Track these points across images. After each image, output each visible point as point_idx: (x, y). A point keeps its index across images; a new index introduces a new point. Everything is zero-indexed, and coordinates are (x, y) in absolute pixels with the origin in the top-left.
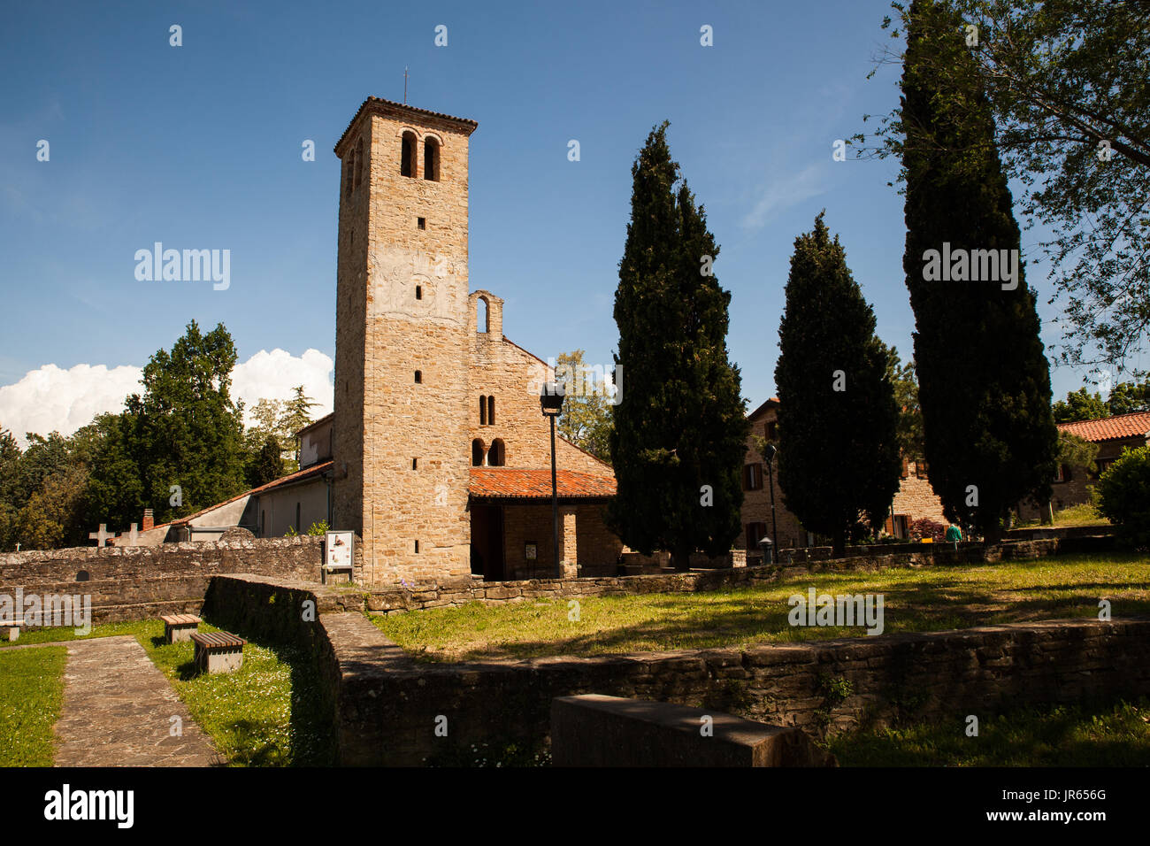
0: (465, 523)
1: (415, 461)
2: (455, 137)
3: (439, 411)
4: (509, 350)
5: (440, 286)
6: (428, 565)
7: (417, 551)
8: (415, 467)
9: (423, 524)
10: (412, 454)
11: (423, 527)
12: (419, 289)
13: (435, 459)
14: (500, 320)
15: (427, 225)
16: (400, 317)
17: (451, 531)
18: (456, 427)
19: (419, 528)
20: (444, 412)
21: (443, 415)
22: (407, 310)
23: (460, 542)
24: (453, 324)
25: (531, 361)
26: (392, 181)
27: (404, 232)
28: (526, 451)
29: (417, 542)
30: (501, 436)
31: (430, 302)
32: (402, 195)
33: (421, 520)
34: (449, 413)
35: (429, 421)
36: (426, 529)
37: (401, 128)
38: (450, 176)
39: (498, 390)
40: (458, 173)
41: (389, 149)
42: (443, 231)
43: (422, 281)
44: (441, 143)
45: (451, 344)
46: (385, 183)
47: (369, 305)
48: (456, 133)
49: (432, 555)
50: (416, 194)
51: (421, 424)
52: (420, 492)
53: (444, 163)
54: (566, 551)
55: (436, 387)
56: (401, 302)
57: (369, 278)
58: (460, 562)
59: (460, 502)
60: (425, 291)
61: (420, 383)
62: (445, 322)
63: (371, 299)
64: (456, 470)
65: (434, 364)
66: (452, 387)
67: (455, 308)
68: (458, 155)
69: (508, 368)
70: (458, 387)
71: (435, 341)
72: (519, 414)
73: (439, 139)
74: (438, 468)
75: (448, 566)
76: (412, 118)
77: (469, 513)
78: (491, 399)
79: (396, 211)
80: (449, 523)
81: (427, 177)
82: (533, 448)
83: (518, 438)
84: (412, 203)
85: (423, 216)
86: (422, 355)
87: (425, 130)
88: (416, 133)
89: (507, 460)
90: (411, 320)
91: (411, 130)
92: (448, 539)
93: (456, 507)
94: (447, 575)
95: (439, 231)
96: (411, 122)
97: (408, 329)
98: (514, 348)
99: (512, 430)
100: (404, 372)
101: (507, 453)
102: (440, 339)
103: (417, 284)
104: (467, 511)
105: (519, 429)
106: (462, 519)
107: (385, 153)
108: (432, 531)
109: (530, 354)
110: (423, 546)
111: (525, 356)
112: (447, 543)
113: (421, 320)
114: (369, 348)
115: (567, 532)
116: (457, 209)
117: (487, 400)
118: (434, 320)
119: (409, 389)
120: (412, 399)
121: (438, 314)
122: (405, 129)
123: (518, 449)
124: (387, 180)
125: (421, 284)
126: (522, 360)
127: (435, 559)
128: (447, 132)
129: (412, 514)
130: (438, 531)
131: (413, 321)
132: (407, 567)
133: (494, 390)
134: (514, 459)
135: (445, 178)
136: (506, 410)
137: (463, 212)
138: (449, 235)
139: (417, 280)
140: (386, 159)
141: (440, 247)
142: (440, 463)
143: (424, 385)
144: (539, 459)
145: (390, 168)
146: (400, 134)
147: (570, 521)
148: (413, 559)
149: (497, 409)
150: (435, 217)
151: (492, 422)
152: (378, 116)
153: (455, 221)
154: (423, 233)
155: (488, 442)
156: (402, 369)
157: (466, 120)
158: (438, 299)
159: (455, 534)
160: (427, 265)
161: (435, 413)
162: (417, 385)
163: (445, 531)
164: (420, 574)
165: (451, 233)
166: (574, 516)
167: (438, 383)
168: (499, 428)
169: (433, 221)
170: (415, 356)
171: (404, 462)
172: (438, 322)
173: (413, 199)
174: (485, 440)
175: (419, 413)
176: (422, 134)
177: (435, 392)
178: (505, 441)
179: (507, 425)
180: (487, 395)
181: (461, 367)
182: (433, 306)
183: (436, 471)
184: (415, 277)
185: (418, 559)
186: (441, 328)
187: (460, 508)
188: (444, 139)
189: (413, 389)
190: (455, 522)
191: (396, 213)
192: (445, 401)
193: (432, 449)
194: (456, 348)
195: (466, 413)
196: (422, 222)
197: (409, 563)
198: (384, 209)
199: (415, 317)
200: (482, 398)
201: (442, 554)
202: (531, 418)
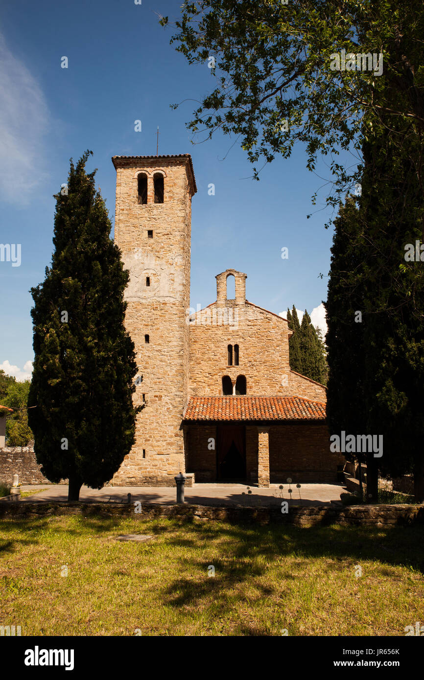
0: (179, 438)
1: (143, 395)
2: (175, 169)
3: (161, 361)
4: (250, 310)
5: (163, 275)
6: (151, 467)
7: (144, 457)
8: (143, 400)
9: (149, 438)
10: (141, 391)
11: (149, 440)
12: (148, 279)
13: (157, 394)
14: (243, 289)
15: (154, 234)
16: (135, 300)
17: (169, 444)
18: (174, 371)
19: (145, 441)
20: (165, 362)
21: (164, 363)
22: (139, 294)
23: (175, 451)
24: (172, 300)
25: (268, 316)
26: (130, 209)
27: (138, 242)
28: (264, 383)
29: (144, 451)
30: (244, 373)
31: (156, 287)
32: (136, 217)
33: (147, 436)
34: (168, 361)
35: (154, 368)
36: (151, 441)
37: (135, 172)
38: (171, 197)
39: (242, 340)
40: (177, 194)
41: (128, 189)
42: (166, 237)
43: (150, 273)
44: (165, 176)
45: (171, 314)
46: (125, 212)
48: (175, 166)
49: (154, 460)
50: (146, 215)
51: (149, 370)
52: (147, 417)
53: (167, 188)
54: (260, 460)
55: (159, 344)
56: (135, 289)
58: (175, 465)
59: (175, 423)
60: (153, 280)
61: (149, 343)
62: (166, 299)
64: (173, 402)
65: (158, 329)
66: (171, 344)
67: (174, 289)
68: (176, 181)
69: (250, 323)
70: (175, 343)
71: (159, 313)
72: (258, 356)
73: (163, 173)
74: (160, 400)
75: (165, 468)
76: (144, 163)
77: (182, 431)
78: (237, 346)
79: (132, 229)
80: (167, 438)
81: (155, 201)
82: (269, 381)
83: (257, 374)
84: (144, 222)
85: (151, 229)
86: (150, 323)
87: (154, 169)
88: (147, 173)
89: (248, 390)
90: (142, 301)
91: (144, 172)
92: (166, 449)
93: (173, 427)
94: (165, 474)
95: (163, 237)
96: (144, 166)
97: (140, 307)
98: (254, 308)
99: (252, 368)
100: (137, 337)
101: (248, 385)
102: (163, 311)
103: (147, 276)
104: (180, 429)
105: (257, 367)
106: (177, 435)
107: (125, 192)
108: (155, 443)
109: (267, 312)
110: (148, 453)
111: (263, 313)
112: (165, 452)
113: (149, 300)
115: (261, 446)
116: (176, 219)
117: (233, 348)
118: (158, 299)
119: (140, 348)
120: (142, 354)
121: (161, 295)
122: (139, 172)
123: (257, 382)
124: (127, 210)
125: (150, 275)
126: (260, 316)
127: (156, 463)
128: (169, 167)
129: (141, 432)
130: (159, 444)
131: (144, 301)
132: (137, 467)
133: (238, 340)
134: (254, 389)
135: (168, 199)
136: (248, 354)
137: (181, 220)
138: (170, 239)
139: (147, 273)
140: (126, 196)
141: (163, 248)
142: (162, 397)
143: (150, 344)
144: (274, 389)
145: (128, 201)
146: (136, 176)
147: (264, 439)
148: (141, 462)
149: (241, 354)
150: (160, 228)
151: (237, 364)
152: (121, 168)
153: (175, 228)
154: (152, 241)
155: (234, 378)
156: (135, 334)
157: (180, 155)
158: (161, 284)
159: (171, 446)
160: (154, 262)
161: (158, 363)
162: (146, 345)
163: (164, 443)
164: (146, 472)
165: (171, 237)
166: (267, 435)
167: (161, 342)
168: (242, 367)
169: (158, 231)
170: (144, 325)
171: (136, 397)
172: (161, 300)
173: (144, 218)
174: (231, 377)
175: (147, 363)
176: (151, 172)
177: (159, 348)
178: (247, 376)
179: (248, 365)
180: (233, 344)
181: (178, 329)
182: (158, 289)
183: (159, 402)
184: (145, 271)
185: (145, 463)
186: (163, 304)
187: (175, 428)
188: (167, 172)
189: (143, 347)
190: (171, 437)
191: (132, 230)
192: (166, 353)
193: (155, 387)
194: (174, 317)
195: (181, 361)
196: (150, 233)
197: (138, 465)
198: (124, 229)
199: (145, 298)
200: (230, 347)
201: (161, 460)
202: (267, 359)
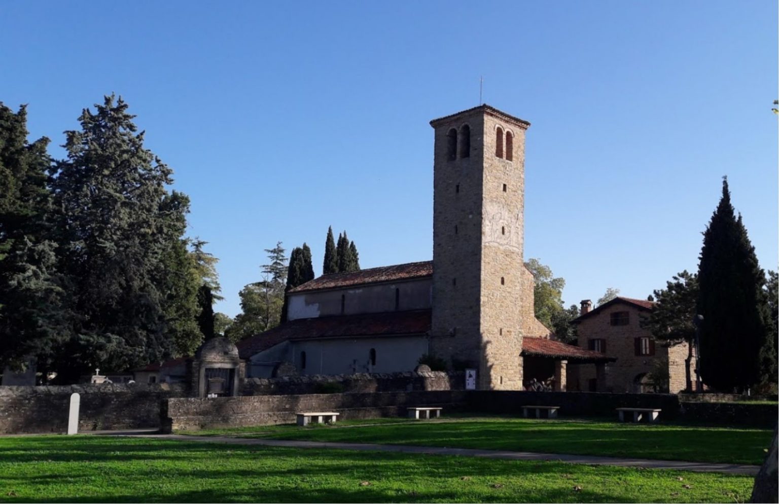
0: (521, 368)
1: (501, 330)
2: (519, 132)
3: (511, 301)
5: (512, 227)
7: (501, 383)
8: (501, 334)
9: (504, 367)
10: (499, 327)
12: (503, 229)
13: (509, 329)
15: (507, 189)
16: (496, 244)
17: (515, 372)
19: (502, 369)
21: (512, 303)
22: (498, 241)
23: (518, 378)
24: (517, 250)
26: (492, 160)
27: (498, 193)
29: (501, 378)
31: (508, 237)
32: (496, 169)
33: (503, 365)
34: (515, 302)
35: (507, 307)
36: (505, 370)
37: (495, 125)
38: (517, 158)
40: (520, 157)
41: (491, 139)
42: (514, 193)
43: (505, 224)
44: (513, 136)
45: (516, 262)
46: (489, 161)
47: (483, 238)
48: (519, 128)
49: (507, 385)
50: (502, 168)
51: (504, 309)
52: (503, 349)
53: (514, 149)
55: (510, 287)
56: (496, 236)
57: (483, 221)
59: (518, 355)
60: (506, 230)
62: (514, 249)
63: (484, 233)
64: (518, 338)
65: (509, 274)
66: (517, 288)
67: (518, 240)
68: (520, 144)
70: (519, 288)
71: (509, 260)
73: (512, 133)
74: (510, 335)
76: (500, 118)
79: (494, 179)
80: (515, 368)
81: (507, 159)
84: (501, 175)
85: (505, 184)
86: (504, 268)
87: (506, 126)
88: (502, 129)
90: (500, 247)
91: (500, 127)
92: (514, 376)
93: (517, 359)
95: (512, 193)
96: (500, 121)
97: (499, 252)
100: (497, 278)
102: (511, 259)
103: (503, 225)
106: (519, 365)
107: (489, 142)
108: (507, 371)
110: (504, 380)
112: (513, 378)
113: (504, 247)
114: (483, 264)
116: (520, 180)
118: (509, 248)
119: (499, 288)
120: (500, 294)
121: (511, 244)
122: (498, 126)
124: (490, 159)
128: (516, 128)
129: (499, 361)
130: (510, 371)
135: (515, 159)
137: (522, 181)
138: (516, 196)
139: (503, 223)
140: (490, 146)
141: (512, 203)
142: (511, 332)
143: (505, 286)
145: (492, 152)
146: (496, 129)
148: (500, 387)
150: (510, 184)
152: (487, 116)
153: (519, 187)
154: (505, 194)
156: (496, 276)
158: (512, 235)
160: (507, 214)
161: (509, 303)
162: (502, 286)
163: (512, 372)
165: (516, 194)
167: (511, 285)
169: (509, 187)
170: (501, 268)
171: (496, 331)
172: (511, 249)
173: (501, 172)
175: (503, 302)
176: (505, 129)
177: (510, 290)
181: (520, 276)
182: (509, 239)
184: (502, 221)
186: (512, 252)
187: (519, 359)
188: (515, 132)
190: (517, 367)
191: (494, 181)
192: (514, 296)
193: (508, 324)
194: (518, 265)
195: (522, 303)
196: (505, 187)
198: (489, 178)
199: (501, 245)
201: (511, 385)
